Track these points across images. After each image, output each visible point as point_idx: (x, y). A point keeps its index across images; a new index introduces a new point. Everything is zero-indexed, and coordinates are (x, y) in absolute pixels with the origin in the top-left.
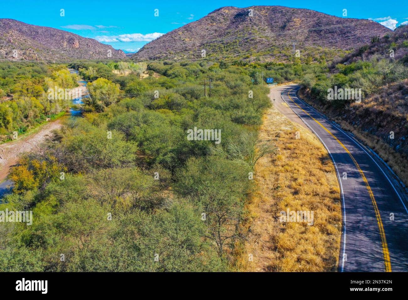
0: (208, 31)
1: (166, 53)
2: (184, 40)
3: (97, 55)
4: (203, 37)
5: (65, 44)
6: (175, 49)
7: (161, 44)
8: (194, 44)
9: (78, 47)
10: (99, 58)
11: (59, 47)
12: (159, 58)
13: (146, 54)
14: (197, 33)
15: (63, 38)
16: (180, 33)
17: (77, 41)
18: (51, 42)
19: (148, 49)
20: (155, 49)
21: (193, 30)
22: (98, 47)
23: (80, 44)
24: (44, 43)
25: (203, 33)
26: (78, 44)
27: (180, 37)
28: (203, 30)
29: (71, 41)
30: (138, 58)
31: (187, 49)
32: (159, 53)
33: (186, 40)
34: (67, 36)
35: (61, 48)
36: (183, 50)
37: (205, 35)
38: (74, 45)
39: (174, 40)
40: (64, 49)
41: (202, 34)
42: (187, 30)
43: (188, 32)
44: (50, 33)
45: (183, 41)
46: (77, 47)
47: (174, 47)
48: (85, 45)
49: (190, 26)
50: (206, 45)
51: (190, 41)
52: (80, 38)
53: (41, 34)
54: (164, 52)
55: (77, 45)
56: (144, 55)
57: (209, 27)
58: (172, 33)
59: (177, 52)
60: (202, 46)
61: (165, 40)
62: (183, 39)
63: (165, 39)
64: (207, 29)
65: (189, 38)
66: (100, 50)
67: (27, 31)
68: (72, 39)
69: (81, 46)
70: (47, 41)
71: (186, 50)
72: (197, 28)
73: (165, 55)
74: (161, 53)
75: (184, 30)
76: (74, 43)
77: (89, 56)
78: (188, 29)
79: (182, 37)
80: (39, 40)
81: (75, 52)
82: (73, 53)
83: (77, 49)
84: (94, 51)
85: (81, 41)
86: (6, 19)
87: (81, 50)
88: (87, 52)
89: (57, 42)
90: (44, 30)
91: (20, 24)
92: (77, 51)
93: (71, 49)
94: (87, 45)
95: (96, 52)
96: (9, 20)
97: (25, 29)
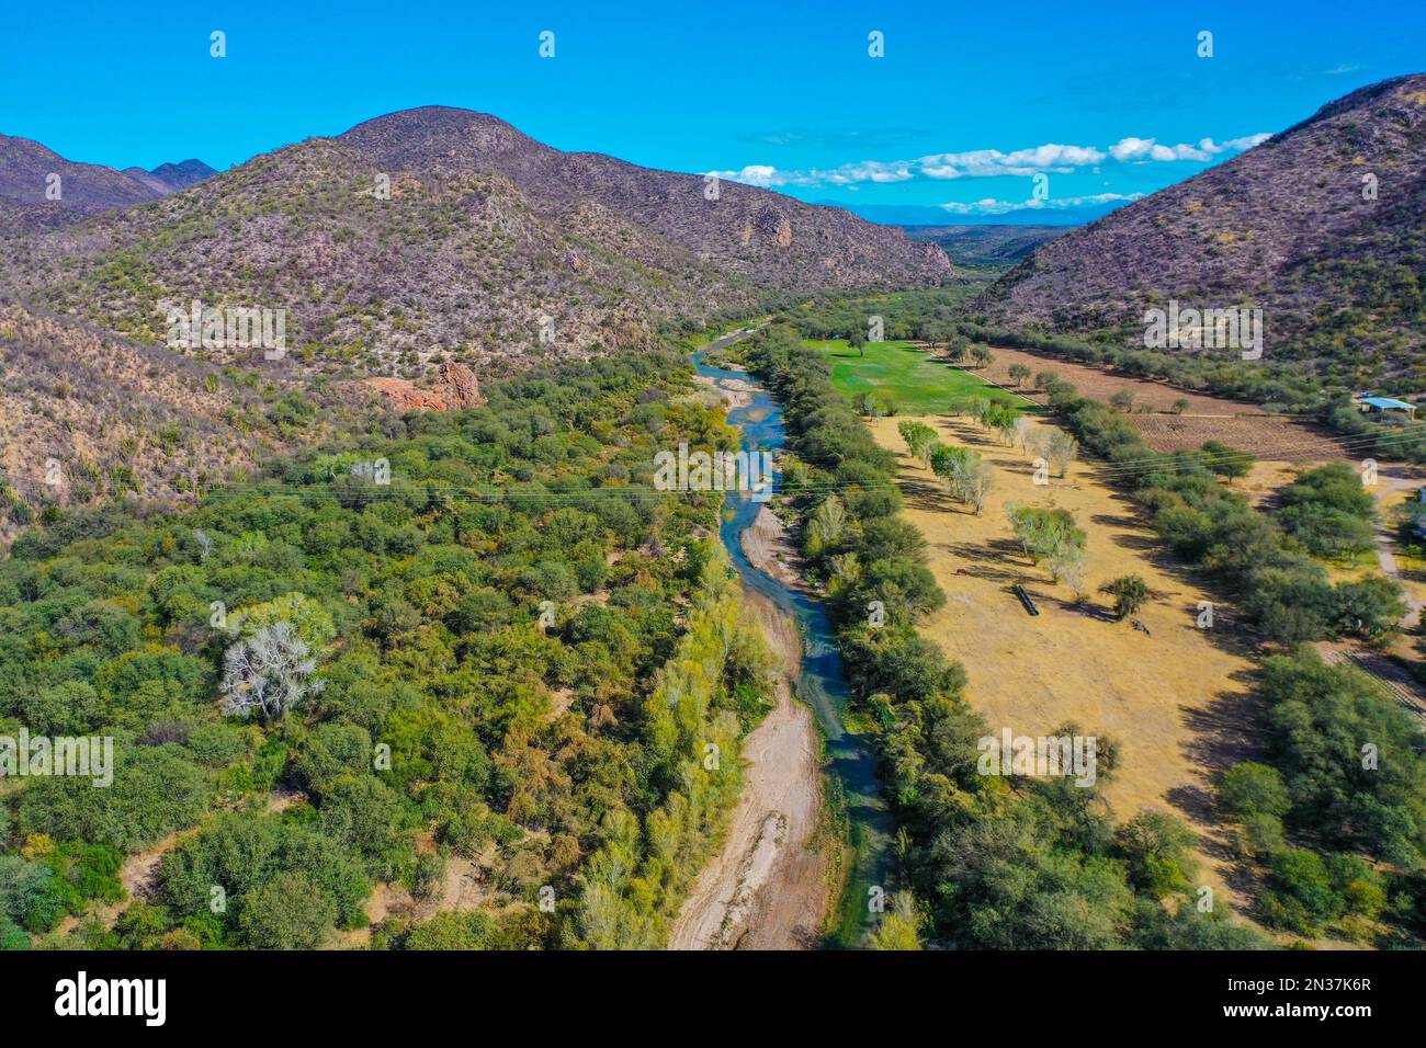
0: (1323, 192)
1: (1127, 300)
2: (1212, 237)
3: (849, 271)
4: (1302, 221)
5: (748, 232)
6: (1169, 281)
7: (1108, 256)
8: (1258, 258)
9: (788, 242)
10: (856, 282)
11: (727, 246)
12: (1096, 319)
13: (1042, 300)
14: (1275, 205)
15: (741, 215)
16: (1193, 204)
17: (787, 223)
18: (704, 229)
19: (1048, 272)
20: (1080, 275)
21: (1253, 190)
22: (854, 238)
23: (795, 233)
24: (682, 232)
25: (1300, 204)
26: (788, 232)
27: (1194, 226)
28: (1300, 192)
29: (766, 223)
30: (1009, 314)
31: (1226, 278)
32: (1094, 298)
33: (1222, 238)
34: (756, 205)
35: (732, 249)
36: (1204, 287)
37: (1313, 213)
38: (774, 239)
39: (1168, 237)
40: (743, 254)
41: (1296, 207)
42: (1224, 191)
43: (1228, 199)
45: (1206, 241)
46: (783, 245)
47: (1165, 268)
48: (812, 235)
49: (1241, 175)
50: (1317, 266)
51: (1240, 244)
52: (798, 208)
53: (675, 202)
54: (1120, 290)
55: (784, 236)
56: (1033, 302)
57: (1329, 173)
58: (1155, 202)
59: (1176, 292)
60: (1300, 271)
61: (1123, 236)
62: (1205, 235)
63: (1125, 231)
64: (1321, 186)
65: (1234, 228)
66: (861, 251)
67: (635, 192)
68: (770, 215)
69: (798, 239)
70: (693, 223)
71: (1219, 285)
72: (1274, 181)
73: (1121, 305)
74: (1104, 296)
75: (1210, 189)
76: (775, 232)
77: (820, 276)
78: (1231, 186)
79: (1203, 222)
80: (669, 222)
81: (776, 262)
82: (770, 267)
83: (783, 250)
84: (840, 257)
85: (800, 219)
86: (579, 155)
87: (796, 253)
88: (816, 260)
89: (723, 228)
90: (686, 186)
91: (619, 170)
92: (785, 260)
93: (763, 251)
94: (820, 233)
95: (845, 258)
96: (589, 155)
97: (629, 183)
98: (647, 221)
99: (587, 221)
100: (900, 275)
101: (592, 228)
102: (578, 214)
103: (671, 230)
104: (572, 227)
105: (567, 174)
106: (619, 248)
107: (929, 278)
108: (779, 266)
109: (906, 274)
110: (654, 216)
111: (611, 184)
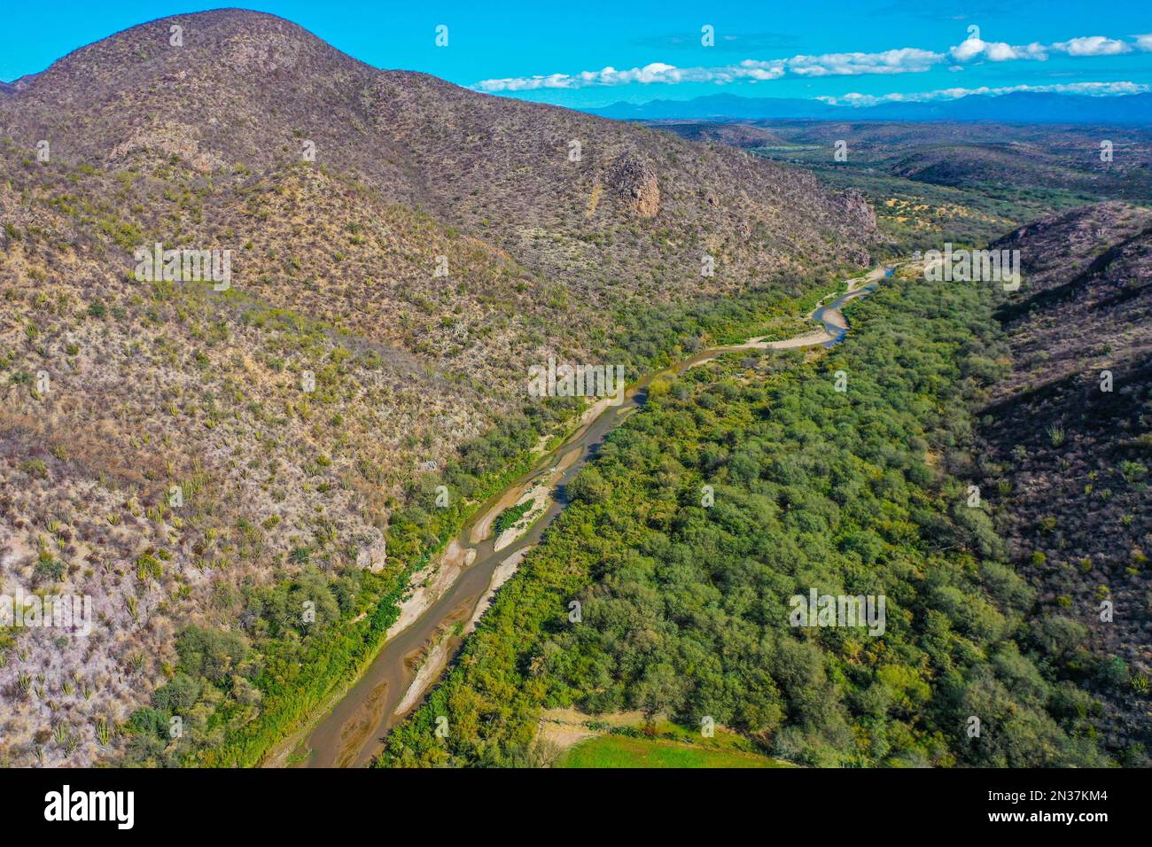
5: (598, 193)
9: (654, 210)
11: (563, 217)
15: (588, 167)
17: (651, 183)
18: (534, 190)
22: (750, 194)
23: (665, 195)
24: (502, 193)
26: (654, 195)
29: (622, 182)
34: (610, 152)
35: (570, 222)
38: (633, 207)
40: (586, 231)
44: (541, 135)
46: (647, 215)
48: (690, 198)
53: (500, 146)
55: (649, 201)
66: (759, 217)
67: (451, 127)
68: (629, 168)
69: (669, 206)
70: (520, 179)
76: (634, 195)
80: (487, 176)
81: (633, 244)
82: (624, 255)
83: (645, 224)
84: (730, 230)
85: (674, 172)
86: (388, 74)
87: (664, 229)
88: (694, 239)
89: (561, 186)
90: (518, 121)
91: (437, 95)
92: (646, 239)
93: (617, 226)
94: (701, 194)
95: (737, 233)
96: (400, 74)
97: (447, 116)
98: (458, 173)
99: (291, 207)
100: (814, 250)
101: (297, 220)
102: (278, 193)
103: (487, 189)
104: (264, 218)
105: (367, 101)
106: (337, 260)
107: (854, 254)
108: (637, 252)
109: (822, 247)
110: (468, 165)
111: (422, 116)
